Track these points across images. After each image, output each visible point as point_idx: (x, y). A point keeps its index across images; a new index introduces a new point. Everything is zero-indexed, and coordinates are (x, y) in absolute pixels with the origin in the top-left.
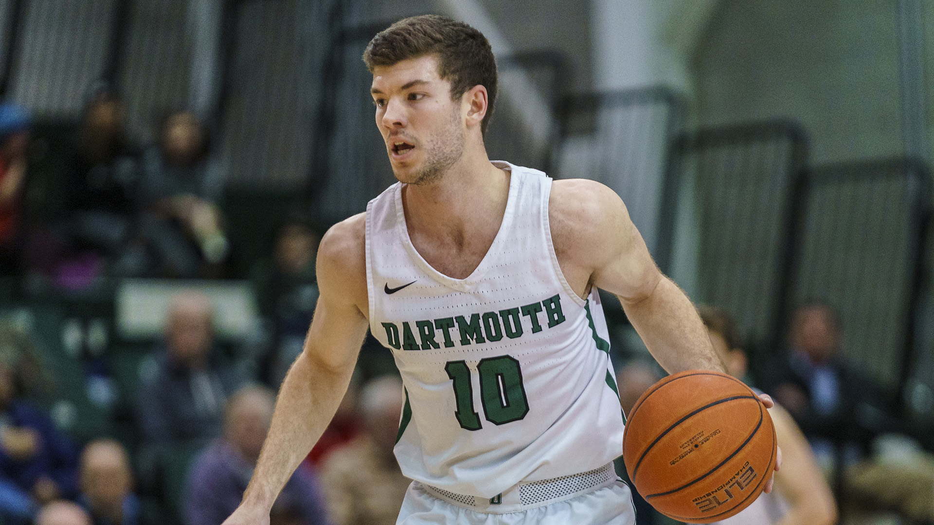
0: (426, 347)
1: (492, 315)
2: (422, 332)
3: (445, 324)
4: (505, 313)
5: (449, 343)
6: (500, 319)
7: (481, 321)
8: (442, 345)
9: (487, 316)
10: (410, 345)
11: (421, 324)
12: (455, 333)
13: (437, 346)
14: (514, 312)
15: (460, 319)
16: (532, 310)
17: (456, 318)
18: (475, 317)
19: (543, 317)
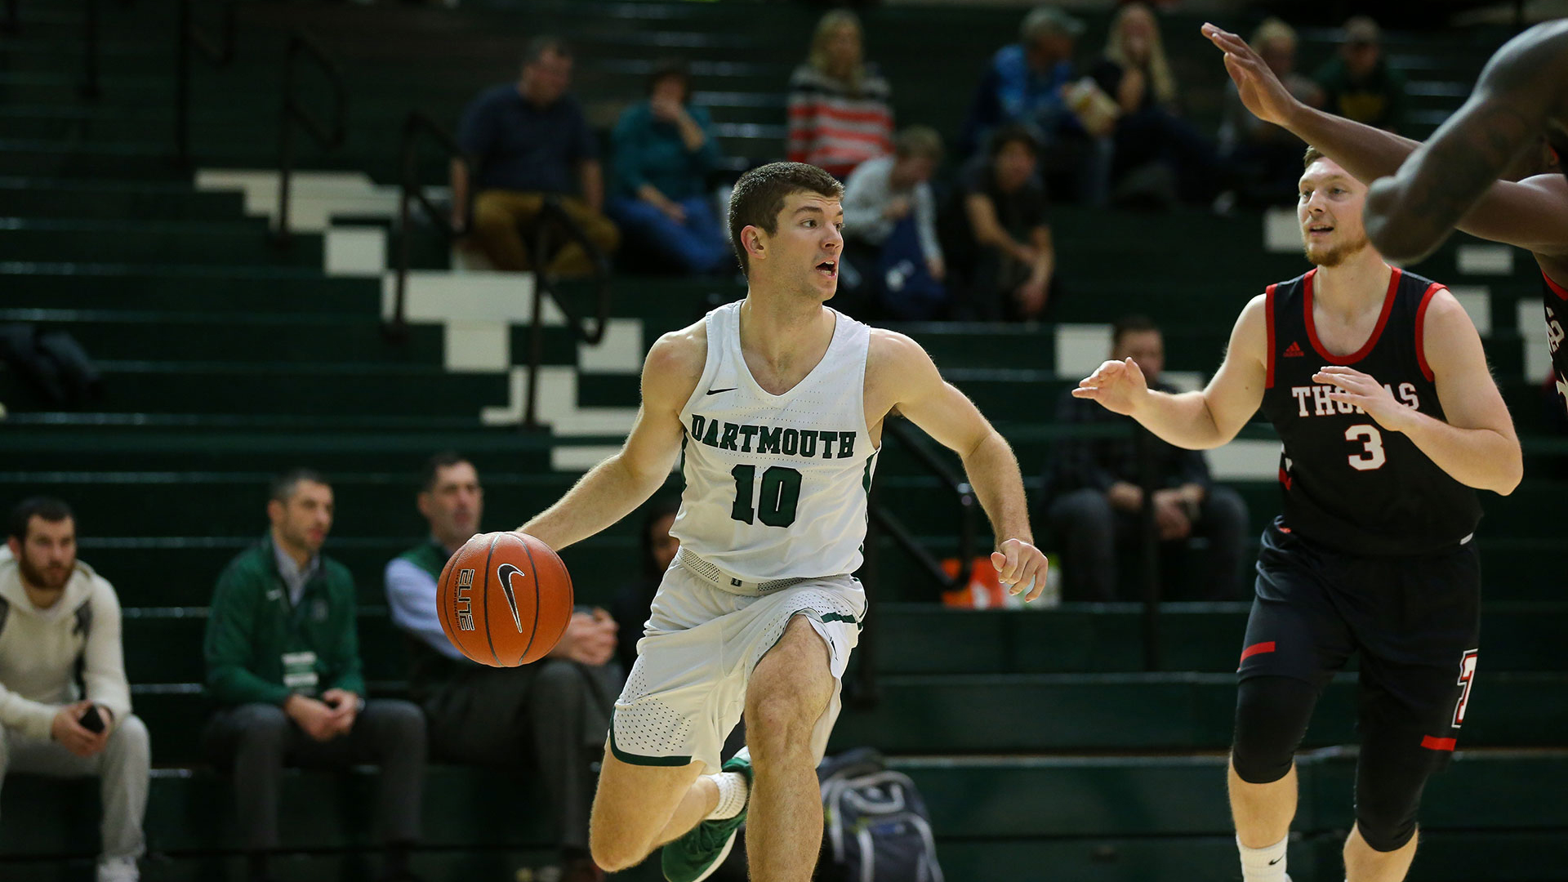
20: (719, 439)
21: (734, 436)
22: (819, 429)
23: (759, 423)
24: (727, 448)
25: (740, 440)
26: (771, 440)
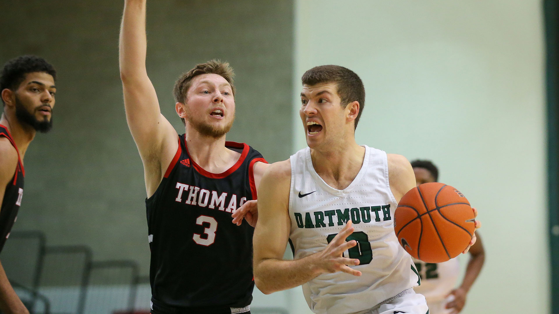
0: (318, 226)
1: (356, 209)
2: (317, 218)
3: (330, 214)
4: (363, 209)
5: (331, 224)
6: (360, 212)
7: (350, 213)
8: (327, 225)
9: (353, 210)
10: (309, 225)
11: (316, 214)
12: (335, 219)
13: (324, 225)
14: (367, 209)
15: (339, 211)
16: (376, 209)
17: (336, 210)
18: (347, 210)
19: (381, 213)
20: (314, 223)
21: (322, 219)
22: (370, 205)
23: (334, 208)
24: (320, 227)
25: (326, 220)
26: (343, 216)
